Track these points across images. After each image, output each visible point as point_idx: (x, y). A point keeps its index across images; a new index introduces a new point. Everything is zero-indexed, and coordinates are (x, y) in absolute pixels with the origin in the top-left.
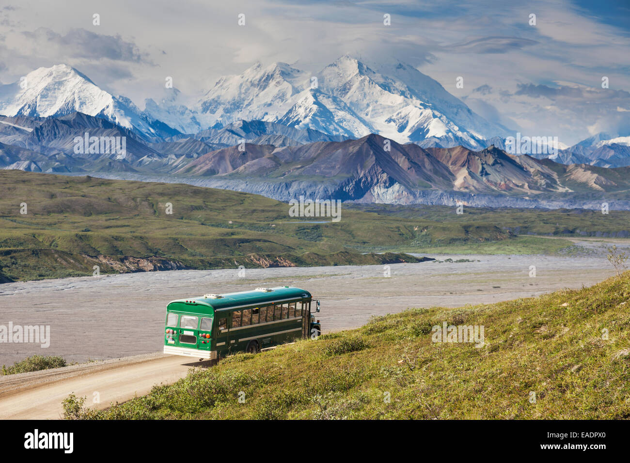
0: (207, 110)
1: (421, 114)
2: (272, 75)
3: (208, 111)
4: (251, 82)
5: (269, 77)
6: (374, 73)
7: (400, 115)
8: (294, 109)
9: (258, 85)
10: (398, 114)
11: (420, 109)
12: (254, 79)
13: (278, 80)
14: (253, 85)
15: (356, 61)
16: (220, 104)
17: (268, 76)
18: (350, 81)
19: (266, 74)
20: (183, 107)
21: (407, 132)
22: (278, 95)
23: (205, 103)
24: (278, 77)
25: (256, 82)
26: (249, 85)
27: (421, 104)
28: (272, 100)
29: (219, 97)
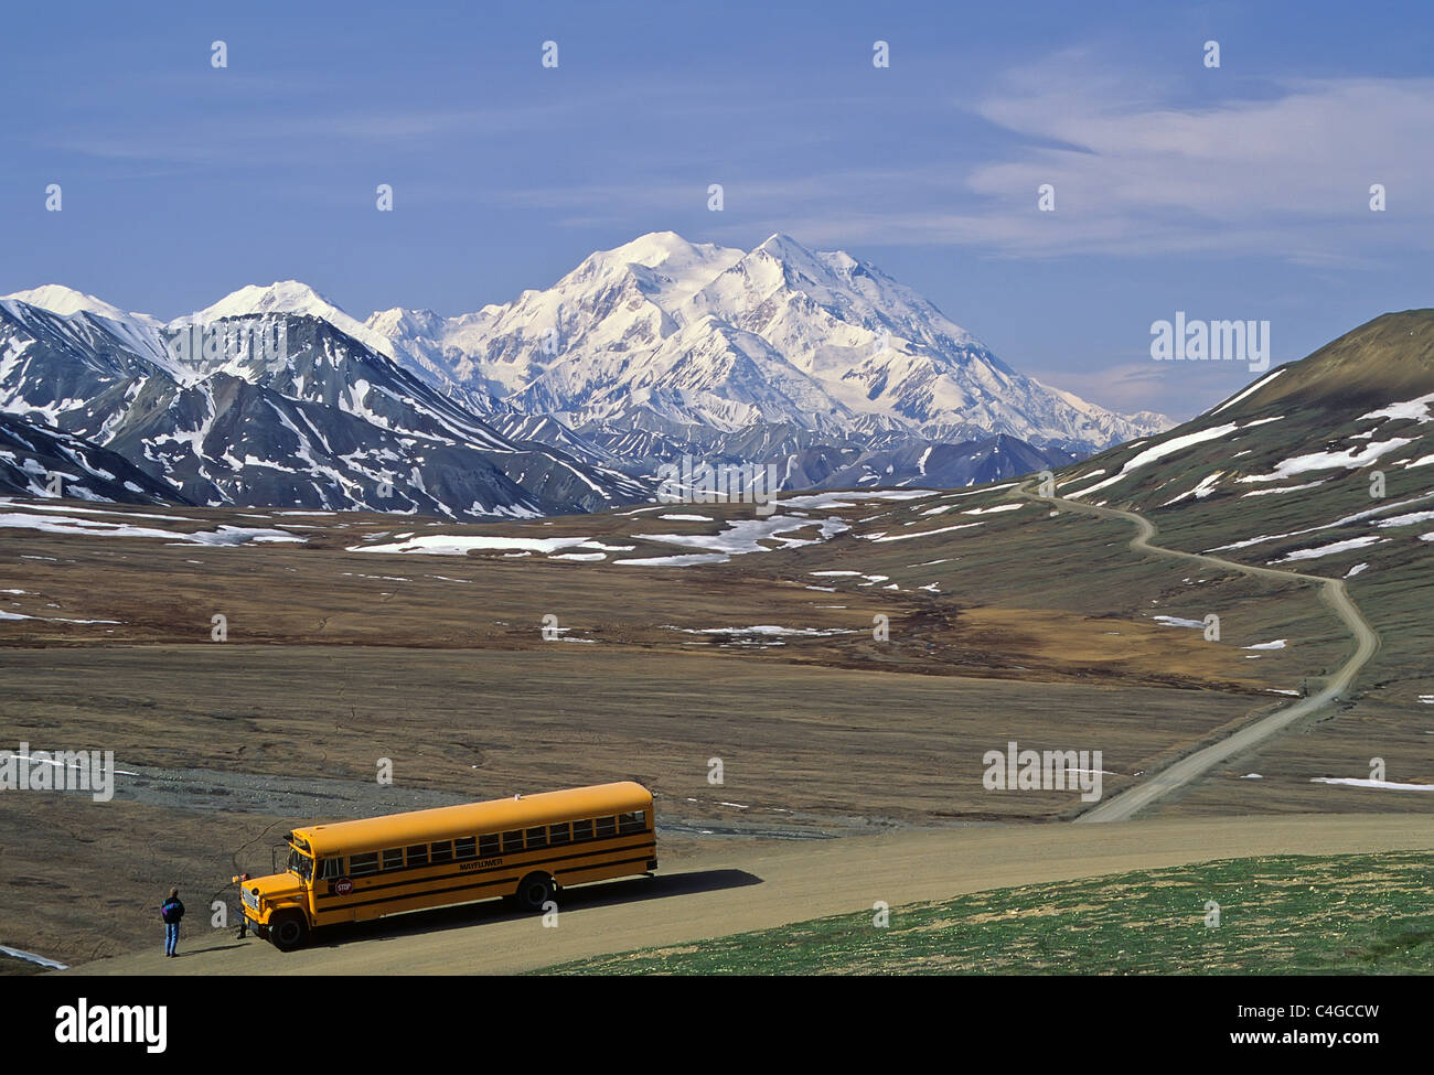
0: (499, 355)
1: (911, 364)
2: (620, 289)
3: (501, 357)
4: (580, 301)
5: (616, 292)
6: (814, 284)
7: (870, 366)
8: (689, 359)
9: (594, 308)
10: (867, 365)
11: (909, 355)
12: (587, 295)
13: (633, 298)
14: (584, 307)
15: (779, 261)
16: (523, 344)
17: (612, 289)
18: (768, 300)
19: (609, 287)
20: (456, 349)
21: (886, 402)
22: (634, 327)
23: (494, 342)
24: (633, 293)
25: (591, 302)
26: (577, 307)
27: (907, 346)
28: (624, 338)
29: (520, 331)
